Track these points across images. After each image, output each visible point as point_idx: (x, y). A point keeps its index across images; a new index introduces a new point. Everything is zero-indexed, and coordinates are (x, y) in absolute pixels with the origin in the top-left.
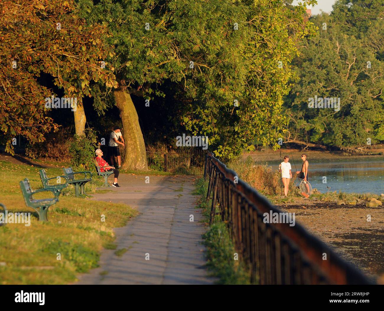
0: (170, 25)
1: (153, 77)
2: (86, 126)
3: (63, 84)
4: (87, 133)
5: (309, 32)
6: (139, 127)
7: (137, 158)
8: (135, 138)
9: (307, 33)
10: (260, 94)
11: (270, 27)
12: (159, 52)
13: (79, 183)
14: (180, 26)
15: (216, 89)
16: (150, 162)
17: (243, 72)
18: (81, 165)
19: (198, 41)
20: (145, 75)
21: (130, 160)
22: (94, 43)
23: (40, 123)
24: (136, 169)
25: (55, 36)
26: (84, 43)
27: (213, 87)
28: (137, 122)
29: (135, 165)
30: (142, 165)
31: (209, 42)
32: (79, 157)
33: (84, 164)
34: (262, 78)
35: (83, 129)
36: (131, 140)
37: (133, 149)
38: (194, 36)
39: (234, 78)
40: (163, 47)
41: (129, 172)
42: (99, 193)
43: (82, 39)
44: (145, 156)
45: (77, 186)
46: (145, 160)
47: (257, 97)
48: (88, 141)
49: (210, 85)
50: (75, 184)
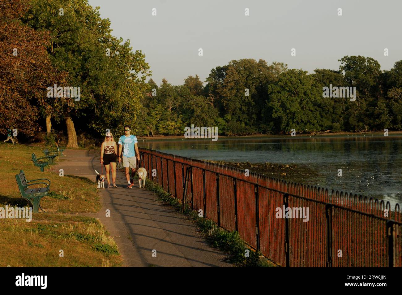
0: (89, 83)
1: (82, 106)
2: (51, 128)
3: (44, 104)
4: (52, 131)
5: (147, 88)
6: (74, 129)
7: (73, 143)
8: (72, 133)
9: (146, 89)
10: (127, 115)
11: (131, 85)
12: (85, 95)
13: (52, 157)
14: (94, 84)
15: (109, 112)
16: (79, 144)
17: (121, 104)
18: (49, 146)
19: (102, 90)
20: (78, 105)
21: (70, 143)
22: (62, 82)
23: (32, 126)
24: (73, 147)
25: (41, 77)
26: (56, 82)
27: (108, 111)
28: (74, 127)
29: (73, 145)
30: (75, 145)
31: (107, 91)
32: (48, 142)
33: (50, 145)
34: (128, 108)
35: (50, 130)
36: (71, 134)
37: (71, 138)
38: (100, 88)
39: (117, 107)
40: (86, 93)
41: (70, 148)
42: (60, 161)
43: (55, 79)
44: (77, 141)
45: (51, 159)
46: (77, 143)
47: (126, 116)
48: (52, 135)
49: (106, 110)
50: (50, 158)
